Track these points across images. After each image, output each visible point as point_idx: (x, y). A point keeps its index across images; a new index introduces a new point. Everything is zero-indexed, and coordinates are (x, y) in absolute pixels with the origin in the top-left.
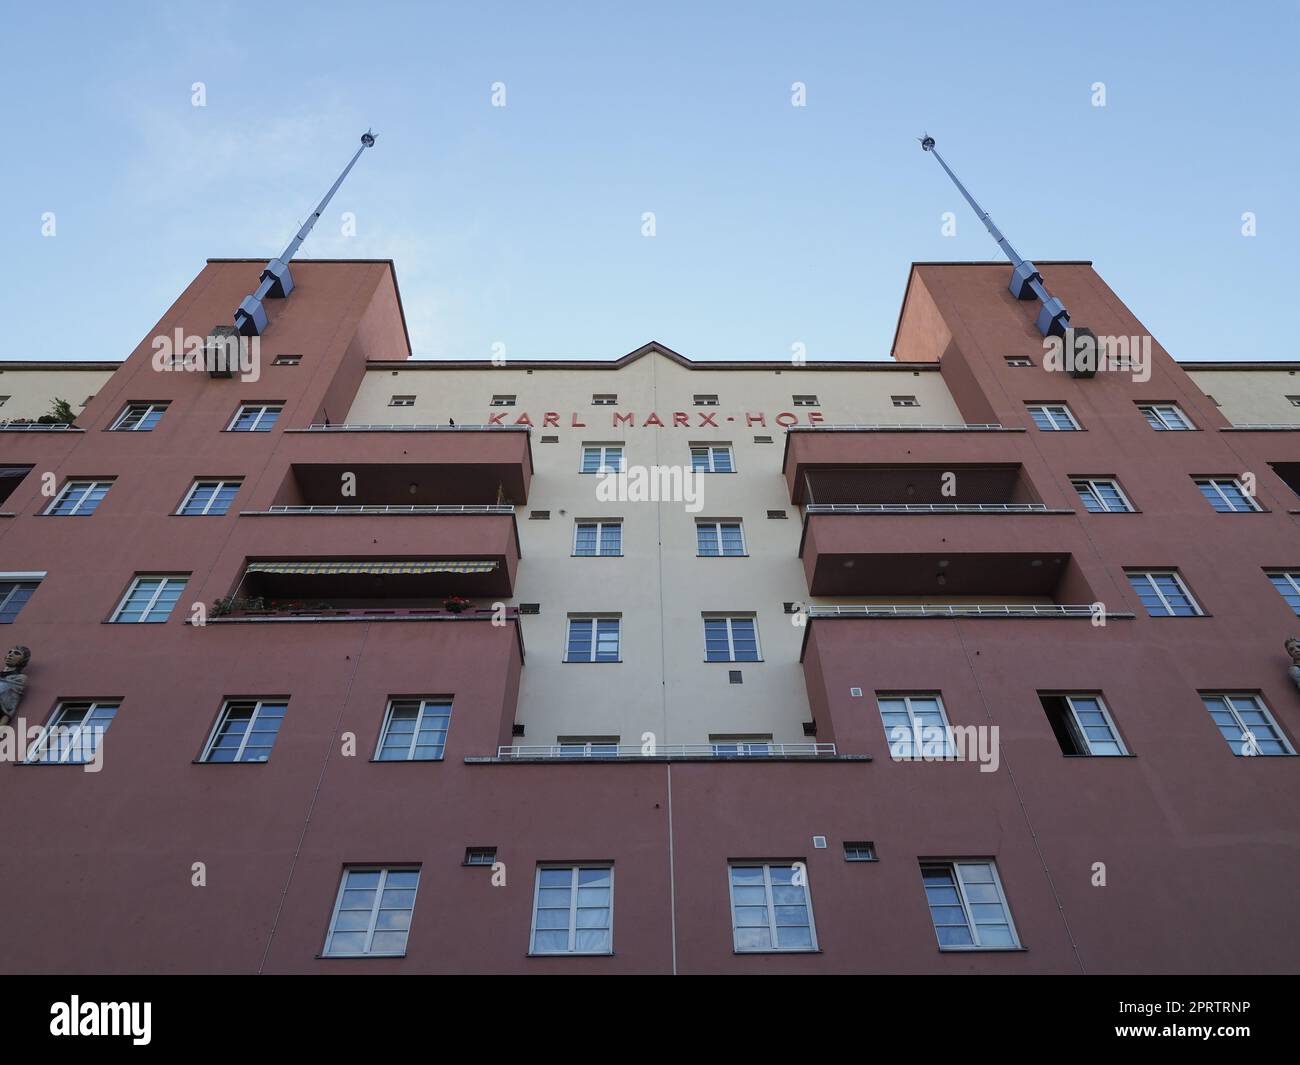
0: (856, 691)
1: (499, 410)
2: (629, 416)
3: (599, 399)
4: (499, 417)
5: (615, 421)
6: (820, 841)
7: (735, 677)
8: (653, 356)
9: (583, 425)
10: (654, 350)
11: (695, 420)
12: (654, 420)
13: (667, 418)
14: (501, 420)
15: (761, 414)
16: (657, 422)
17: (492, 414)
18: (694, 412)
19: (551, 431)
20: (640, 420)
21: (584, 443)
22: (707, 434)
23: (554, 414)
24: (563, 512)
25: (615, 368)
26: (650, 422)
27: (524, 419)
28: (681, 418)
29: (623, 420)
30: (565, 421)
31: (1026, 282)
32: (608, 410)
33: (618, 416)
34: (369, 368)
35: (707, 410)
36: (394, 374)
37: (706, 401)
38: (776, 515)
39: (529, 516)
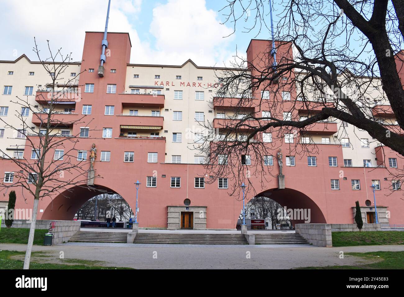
1: (157, 80)
2: (184, 83)
3: (177, 77)
6: (206, 175)
8: (189, 64)
9: (174, 85)
10: (190, 61)
11: (197, 85)
12: (189, 85)
13: (191, 84)
15: (211, 84)
17: (155, 81)
18: (197, 82)
19: (168, 87)
20: (186, 84)
21: (174, 90)
22: (199, 89)
23: (168, 82)
24: (171, 109)
25: (181, 68)
27: (162, 84)
28: (194, 84)
30: (170, 84)
32: (179, 81)
33: (181, 83)
34: (127, 66)
35: (200, 81)
36: (133, 67)
37: (200, 78)
38: (210, 111)
39: (165, 110)
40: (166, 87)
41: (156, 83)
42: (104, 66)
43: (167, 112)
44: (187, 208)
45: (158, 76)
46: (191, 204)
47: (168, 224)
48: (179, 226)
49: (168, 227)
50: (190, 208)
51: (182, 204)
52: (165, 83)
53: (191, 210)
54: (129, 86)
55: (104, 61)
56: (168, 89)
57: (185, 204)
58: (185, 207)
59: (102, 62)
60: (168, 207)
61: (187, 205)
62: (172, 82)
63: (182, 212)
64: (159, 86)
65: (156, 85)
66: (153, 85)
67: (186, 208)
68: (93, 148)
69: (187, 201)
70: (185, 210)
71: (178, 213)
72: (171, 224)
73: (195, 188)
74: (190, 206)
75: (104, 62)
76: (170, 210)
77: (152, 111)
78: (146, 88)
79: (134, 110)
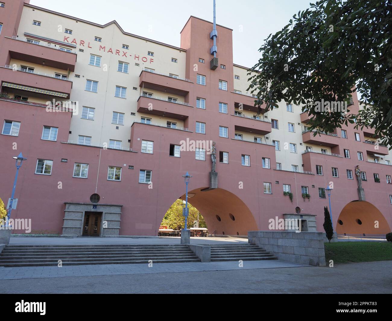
0: (139, 139)
1: (67, 35)
2: (104, 47)
3: (96, 38)
4: (67, 38)
5: (100, 48)
6: (125, 165)
7: (117, 128)
8: (114, 25)
9: (91, 48)
10: (115, 23)
11: (121, 54)
12: (110, 51)
13: (114, 51)
14: (67, 39)
15: (139, 56)
16: (111, 52)
17: (65, 37)
18: (122, 50)
19: (82, 47)
20: (107, 49)
21: (91, 54)
22: (123, 59)
23: (83, 41)
24: (83, 76)
25: (103, 28)
26: (109, 51)
27: (74, 41)
28: (118, 52)
29: (102, 49)
30: (86, 44)
31: (213, 36)
32: (98, 43)
33: (101, 46)
35: (125, 50)
36: (33, 10)
37: (125, 46)
38: (135, 88)
39: (75, 76)
40: (79, 47)
41: (66, 39)
43: (77, 78)
44: (95, 206)
45: (69, 31)
46: (100, 201)
47: (64, 229)
48: (80, 233)
49: (63, 232)
50: (99, 206)
51: (88, 201)
52: (78, 42)
53: (99, 210)
54: (23, 32)
56: (81, 50)
57: (92, 201)
58: (91, 205)
60: (65, 204)
61: (95, 202)
62: (89, 43)
63: (86, 212)
64: (70, 42)
65: (66, 41)
66: (61, 39)
67: (92, 207)
69: (95, 197)
70: (91, 209)
71: (81, 214)
72: (67, 229)
73: (108, 180)
74: (99, 203)
76: (68, 208)
77: (55, 73)
78: (50, 41)
79: (28, 67)
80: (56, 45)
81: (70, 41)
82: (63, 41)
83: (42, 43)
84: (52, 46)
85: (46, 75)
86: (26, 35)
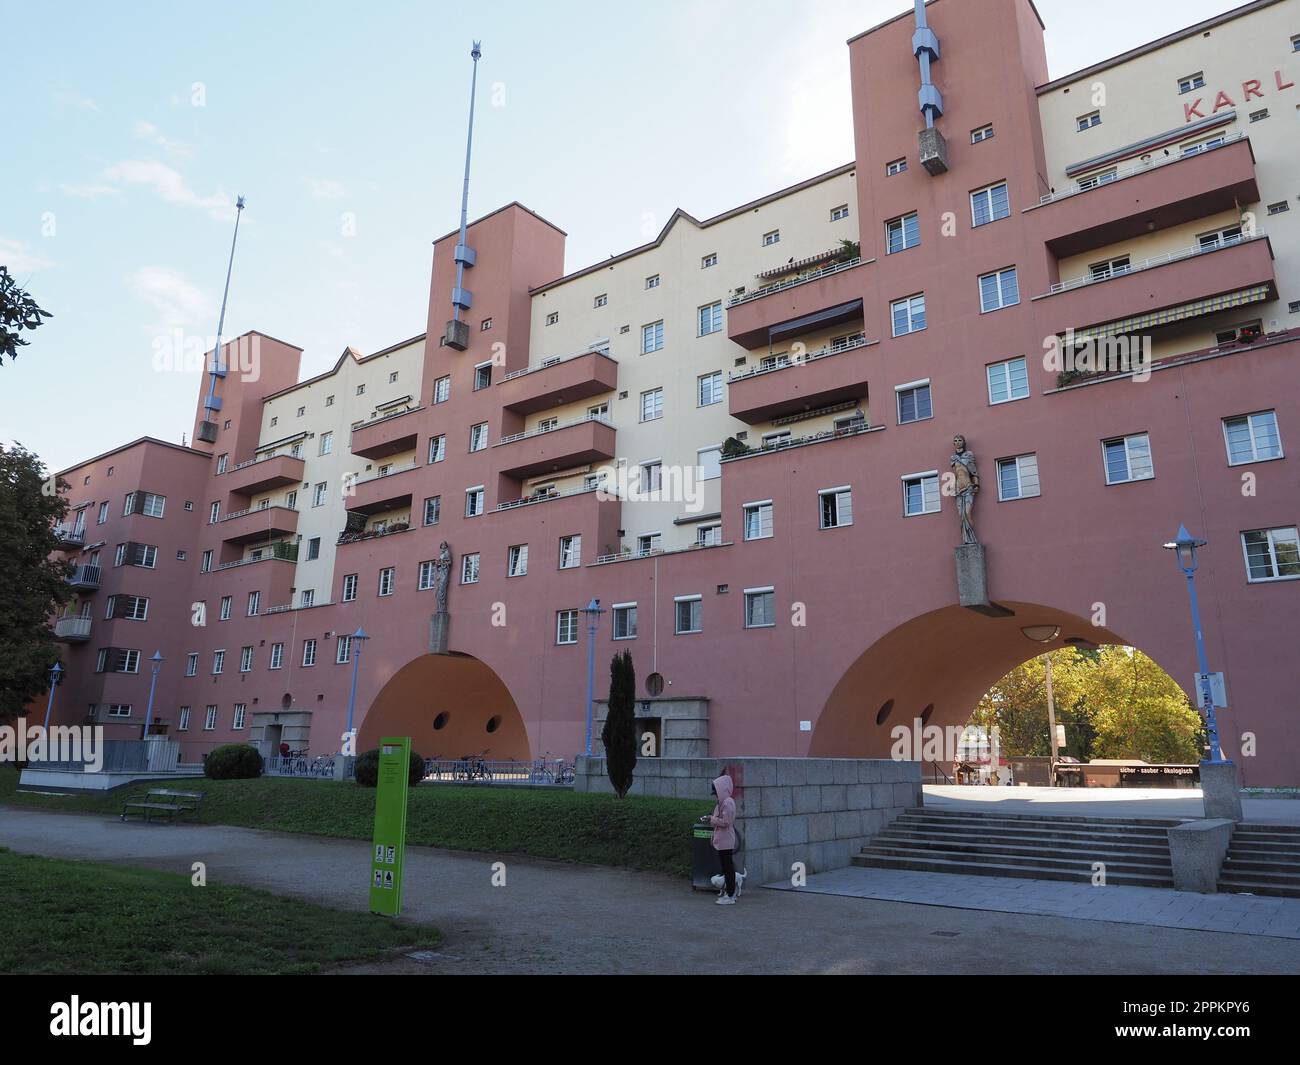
1: (1190, 98)
4: (1194, 107)
9: (1290, 85)
14: (1197, 109)
17: (1186, 106)
19: (1257, 104)
23: (1252, 82)
27: (1223, 101)
30: (1268, 86)
34: (1038, 95)
36: (1066, 91)
39: (1267, 211)
40: (1244, 109)
41: (1192, 111)
42: (942, 127)
43: (1279, 216)
45: (1191, 82)
52: (1237, 95)
54: (1063, 170)
55: (934, 107)
56: (1259, 115)
59: (929, 113)
62: (1276, 74)
64: (1208, 114)
65: (1195, 119)
66: (1177, 122)
68: (960, 454)
75: (937, 115)
77: (1197, 236)
78: (1143, 150)
79: (1111, 260)
80: (1166, 149)
81: (1207, 110)
82: (1184, 123)
83: (1125, 169)
84: (1158, 158)
85: (1170, 258)
86: (1071, 175)
